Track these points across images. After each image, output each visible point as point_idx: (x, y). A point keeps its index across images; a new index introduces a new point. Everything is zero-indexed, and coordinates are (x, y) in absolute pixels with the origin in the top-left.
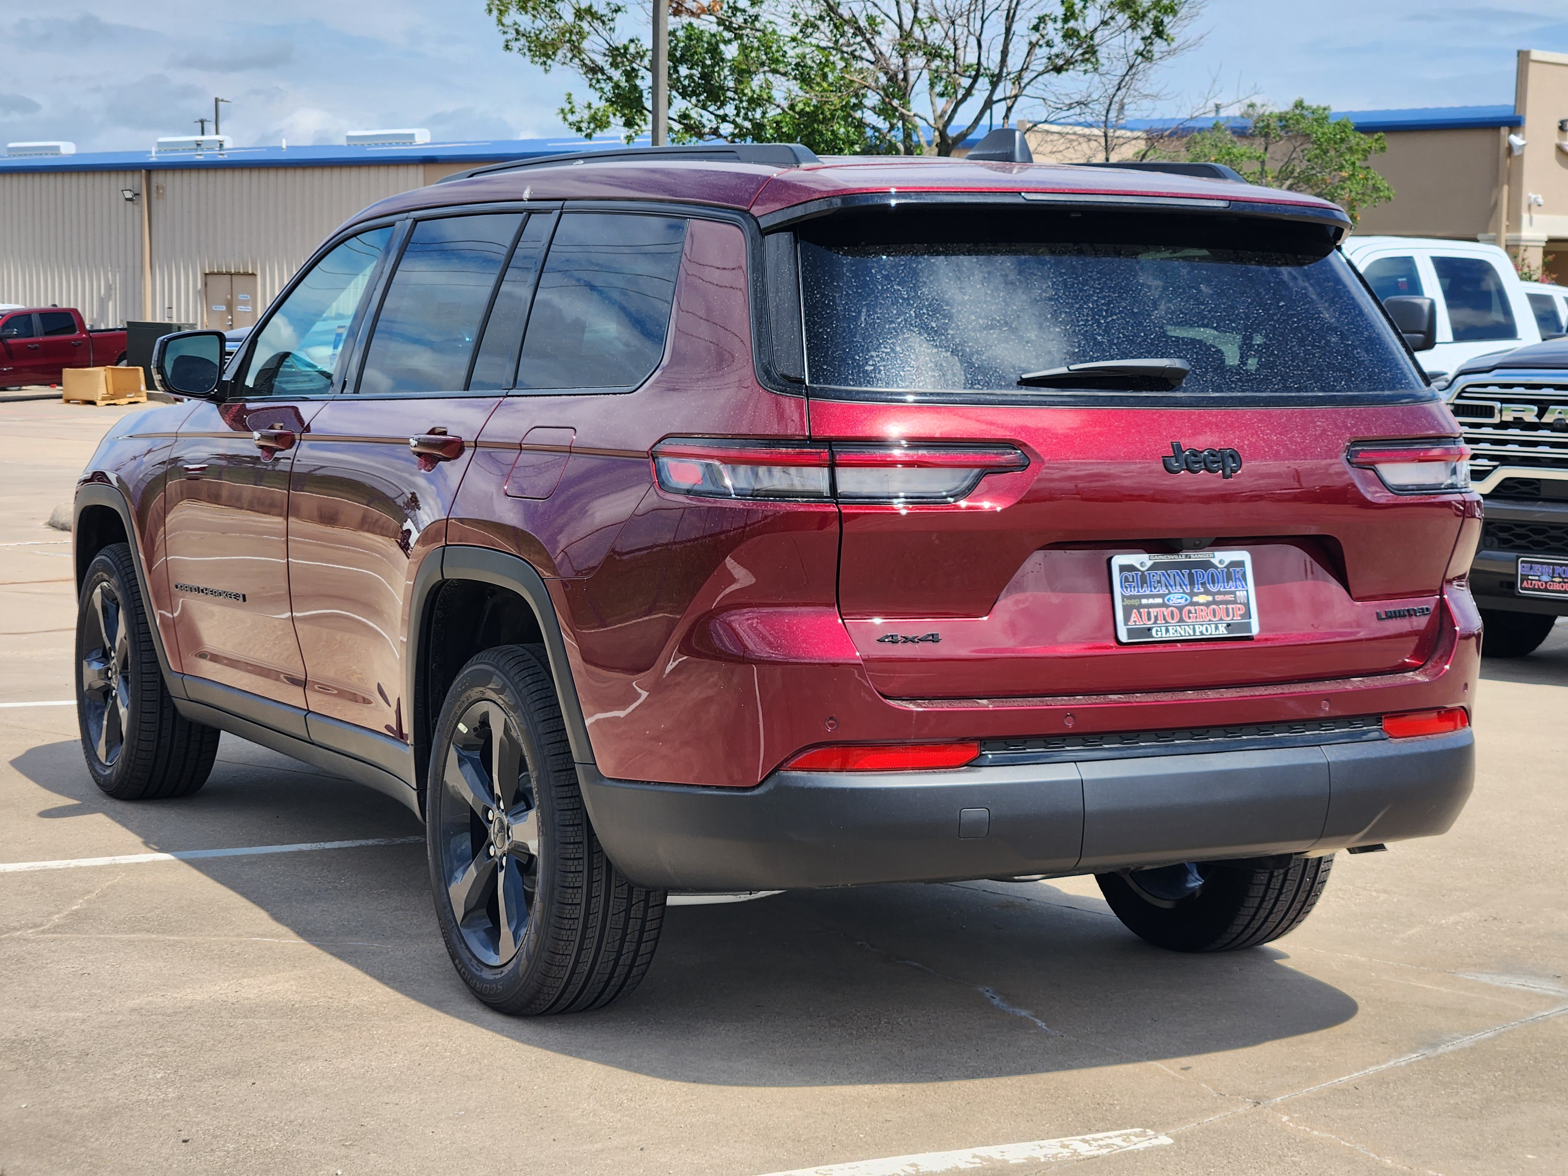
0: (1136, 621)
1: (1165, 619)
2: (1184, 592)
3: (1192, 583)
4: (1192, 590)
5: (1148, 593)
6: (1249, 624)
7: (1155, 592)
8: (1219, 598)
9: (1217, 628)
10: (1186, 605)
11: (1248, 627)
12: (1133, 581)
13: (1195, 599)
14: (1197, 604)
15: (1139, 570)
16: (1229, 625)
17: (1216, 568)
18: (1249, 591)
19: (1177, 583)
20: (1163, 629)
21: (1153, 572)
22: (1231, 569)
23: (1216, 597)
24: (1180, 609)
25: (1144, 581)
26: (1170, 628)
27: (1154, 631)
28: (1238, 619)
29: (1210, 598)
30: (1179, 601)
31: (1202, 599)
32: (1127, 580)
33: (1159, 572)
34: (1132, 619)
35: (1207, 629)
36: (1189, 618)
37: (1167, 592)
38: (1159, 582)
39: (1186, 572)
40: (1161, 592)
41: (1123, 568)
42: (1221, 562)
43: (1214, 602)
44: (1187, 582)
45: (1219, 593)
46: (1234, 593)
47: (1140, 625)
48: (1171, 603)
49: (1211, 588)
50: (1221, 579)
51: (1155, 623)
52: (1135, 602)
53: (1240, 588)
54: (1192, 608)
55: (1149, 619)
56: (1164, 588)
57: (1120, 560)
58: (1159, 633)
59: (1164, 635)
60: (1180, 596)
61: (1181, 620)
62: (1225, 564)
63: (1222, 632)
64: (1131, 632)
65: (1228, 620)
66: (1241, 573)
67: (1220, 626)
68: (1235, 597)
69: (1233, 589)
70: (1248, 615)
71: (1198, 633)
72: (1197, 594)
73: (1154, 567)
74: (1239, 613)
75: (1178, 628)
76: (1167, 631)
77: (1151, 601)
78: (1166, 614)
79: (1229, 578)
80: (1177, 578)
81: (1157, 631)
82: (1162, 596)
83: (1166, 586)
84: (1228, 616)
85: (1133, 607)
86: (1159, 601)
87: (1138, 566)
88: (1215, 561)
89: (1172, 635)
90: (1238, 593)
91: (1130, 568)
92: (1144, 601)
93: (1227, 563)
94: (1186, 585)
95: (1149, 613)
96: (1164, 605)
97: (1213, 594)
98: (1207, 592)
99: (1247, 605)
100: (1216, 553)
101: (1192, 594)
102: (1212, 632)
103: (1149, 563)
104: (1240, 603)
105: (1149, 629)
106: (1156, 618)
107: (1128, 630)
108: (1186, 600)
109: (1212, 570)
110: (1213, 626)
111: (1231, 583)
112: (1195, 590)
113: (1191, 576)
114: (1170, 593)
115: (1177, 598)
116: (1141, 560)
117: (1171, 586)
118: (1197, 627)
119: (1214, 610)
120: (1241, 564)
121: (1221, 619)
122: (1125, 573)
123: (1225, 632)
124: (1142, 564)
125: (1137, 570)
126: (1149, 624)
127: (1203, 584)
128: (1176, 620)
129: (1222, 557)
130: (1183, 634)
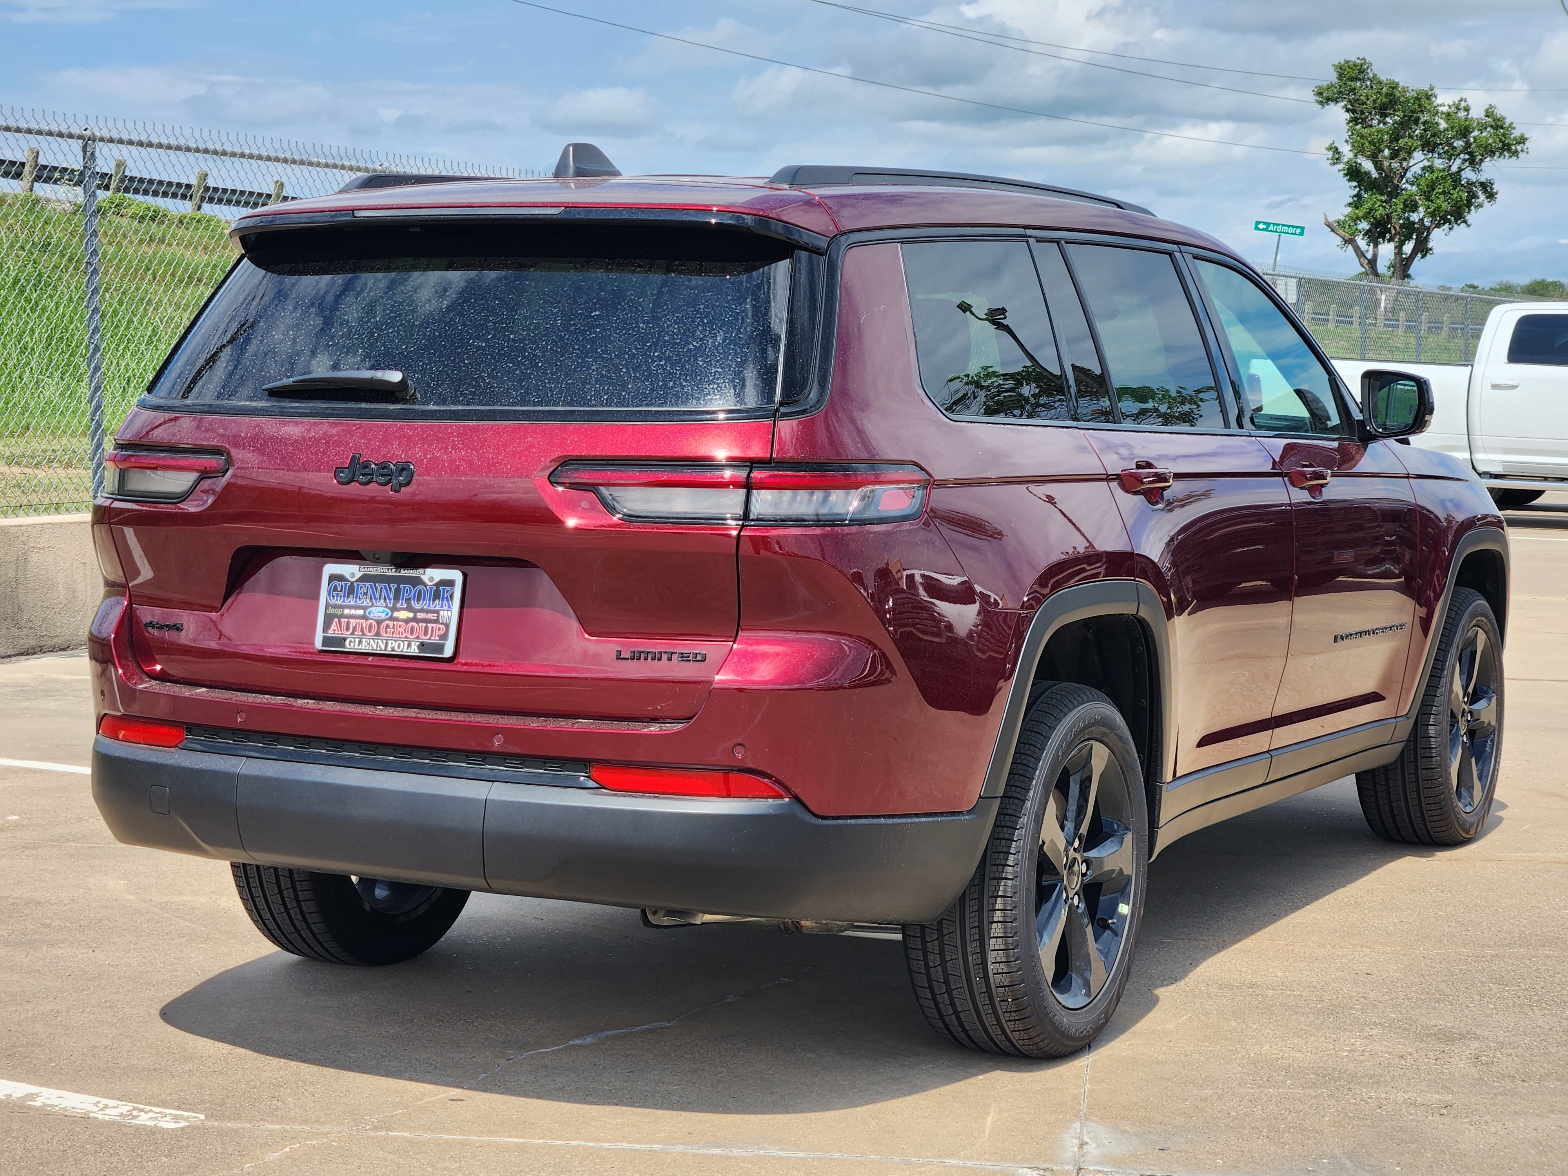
0: (334, 631)
1: (362, 631)
2: (386, 607)
3: (397, 598)
4: (395, 604)
5: (352, 603)
6: (443, 646)
7: (359, 603)
8: (420, 616)
9: (409, 645)
10: (386, 620)
11: (440, 648)
12: (341, 591)
13: (396, 614)
14: (397, 619)
15: (349, 581)
16: (423, 644)
17: (425, 585)
18: (451, 613)
19: (383, 597)
20: (357, 640)
21: (361, 584)
22: (441, 588)
23: (418, 614)
24: (379, 623)
25: (351, 591)
26: (364, 640)
27: (347, 642)
28: (435, 640)
29: (411, 615)
30: (380, 614)
31: (403, 615)
32: (335, 589)
33: (367, 584)
34: (333, 627)
35: (399, 645)
36: (386, 633)
37: (370, 604)
38: (365, 594)
39: (394, 586)
40: (365, 604)
41: (333, 578)
42: (432, 579)
43: (415, 619)
44: (392, 596)
45: (422, 610)
46: (437, 612)
47: (338, 634)
48: (372, 616)
49: (417, 606)
50: (427, 597)
51: (353, 633)
52: (338, 611)
53: (445, 608)
54: (391, 623)
55: (347, 629)
56: (368, 600)
57: (330, 569)
58: (352, 644)
59: (356, 647)
60: (382, 609)
61: (378, 634)
62: (435, 581)
63: (414, 650)
64: (326, 641)
65: (425, 639)
66: (449, 594)
67: (413, 643)
68: (438, 617)
69: (438, 608)
70: (444, 637)
71: (389, 649)
72: (399, 610)
73: (364, 578)
74: (438, 633)
75: (372, 641)
76: (360, 642)
77: (353, 612)
78: (364, 626)
79: (436, 596)
80: (384, 591)
81: (351, 642)
82: (365, 608)
83: (371, 598)
84: (426, 634)
85: (335, 616)
86: (361, 612)
87: (348, 577)
88: (425, 578)
89: (364, 647)
90: (442, 613)
91: (340, 578)
92: (347, 611)
93: (436, 580)
94: (390, 600)
95: (348, 624)
96: (364, 617)
97: (416, 611)
98: (409, 609)
99: (447, 626)
100: (428, 570)
101: (394, 609)
102: (402, 648)
103: (358, 575)
104: (442, 624)
105: (345, 639)
106: (354, 629)
107: (324, 637)
108: (387, 614)
109: (421, 587)
110: (406, 643)
111: (437, 602)
112: (398, 605)
113: (398, 591)
114: (372, 605)
115: (379, 611)
116: (351, 571)
117: (376, 599)
118: (390, 642)
119: (412, 627)
120: (451, 583)
121: (418, 638)
122: (336, 583)
123: (417, 651)
124: (353, 575)
125: (347, 580)
126: (346, 634)
127: (408, 600)
128: (373, 632)
129: (433, 575)
130: (375, 647)
